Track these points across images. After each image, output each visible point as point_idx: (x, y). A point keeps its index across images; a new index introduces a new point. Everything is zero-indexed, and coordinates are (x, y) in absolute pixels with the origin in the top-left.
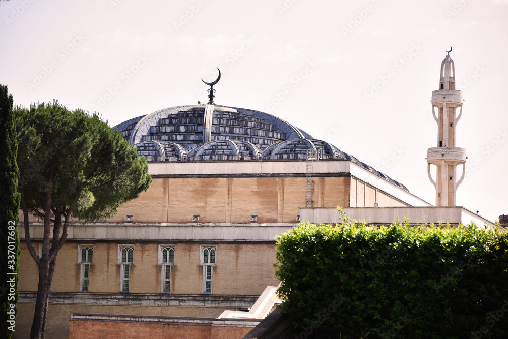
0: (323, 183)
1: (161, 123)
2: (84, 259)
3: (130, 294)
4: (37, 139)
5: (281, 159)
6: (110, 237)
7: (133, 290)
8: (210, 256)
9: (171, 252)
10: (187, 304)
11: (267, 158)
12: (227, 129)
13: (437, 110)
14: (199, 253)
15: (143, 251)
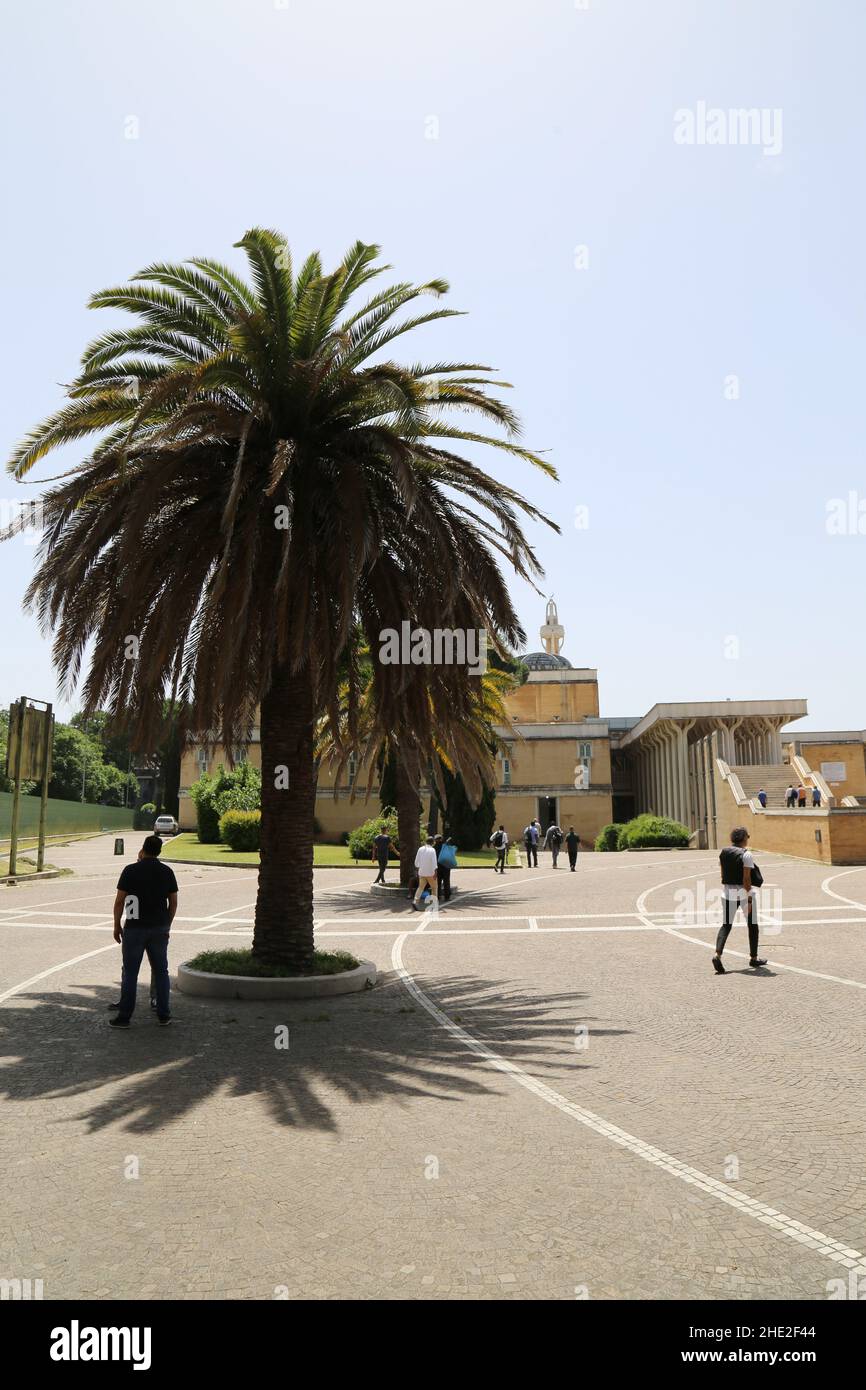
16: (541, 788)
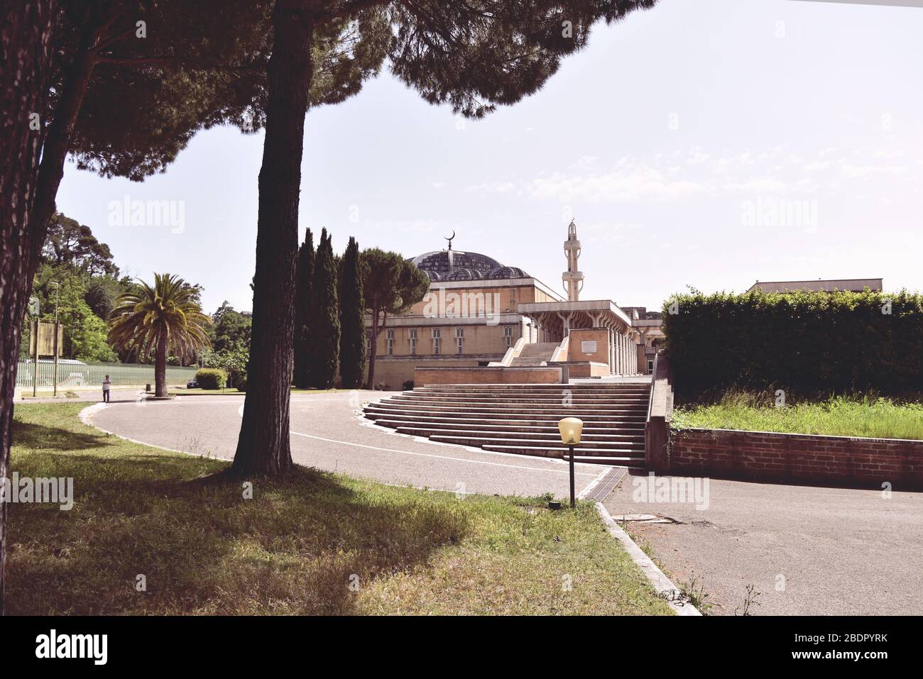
0: (519, 291)
1: (424, 261)
2: (389, 337)
3: (416, 356)
4: (369, 268)
5: (495, 279)
6: (404, 324)
7: (418, 353)
8: (461, 333)
9: (438, 331)
10: (449, 360)
11: (487, 278)
12: (461, 263)
13: (567, 252)
14: (455, 331)
15: (422, 331)
16: (480, 356)
